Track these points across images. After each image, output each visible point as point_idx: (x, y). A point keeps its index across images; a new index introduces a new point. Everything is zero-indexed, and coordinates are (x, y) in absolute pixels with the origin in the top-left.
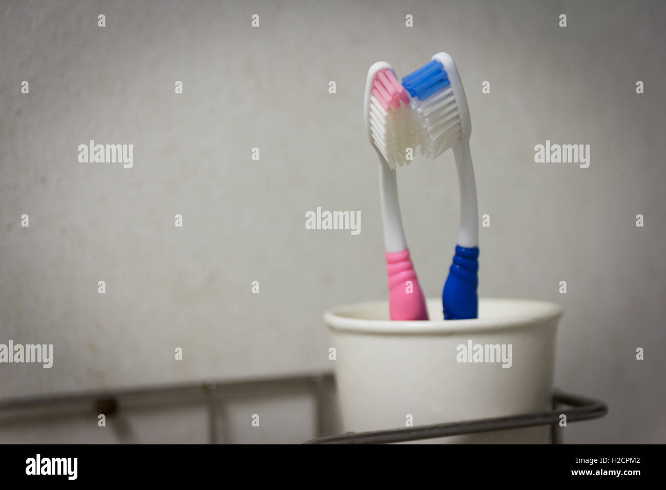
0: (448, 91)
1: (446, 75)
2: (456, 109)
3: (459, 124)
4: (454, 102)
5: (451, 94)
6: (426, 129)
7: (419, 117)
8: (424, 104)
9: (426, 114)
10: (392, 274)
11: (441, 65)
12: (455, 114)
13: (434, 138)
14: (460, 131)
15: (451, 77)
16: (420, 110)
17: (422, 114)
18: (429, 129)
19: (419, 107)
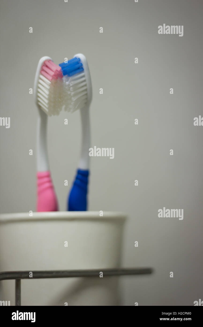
0: (82, 74)
1: (82, 65)
2: (85, 85)
3: (86, 94)
4: (85, 81)
5: (83, 76)
6: (70, 95)
7: (67, 87)
8: (71, 78)
9: (71, 85)
10: (40, 185)
11: (79, 60)
12: (85, 88)
13: (74, 99)
14: (87, 99)
15: (84, 67)
16: (67, 83)
17: (69, 85)
18: (72, 93)
19: (67, 81)
